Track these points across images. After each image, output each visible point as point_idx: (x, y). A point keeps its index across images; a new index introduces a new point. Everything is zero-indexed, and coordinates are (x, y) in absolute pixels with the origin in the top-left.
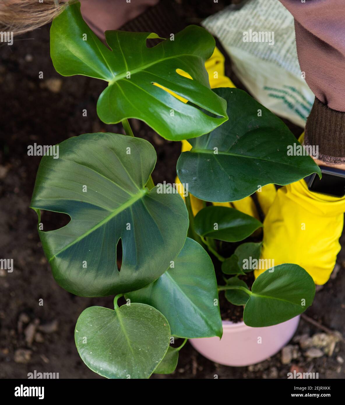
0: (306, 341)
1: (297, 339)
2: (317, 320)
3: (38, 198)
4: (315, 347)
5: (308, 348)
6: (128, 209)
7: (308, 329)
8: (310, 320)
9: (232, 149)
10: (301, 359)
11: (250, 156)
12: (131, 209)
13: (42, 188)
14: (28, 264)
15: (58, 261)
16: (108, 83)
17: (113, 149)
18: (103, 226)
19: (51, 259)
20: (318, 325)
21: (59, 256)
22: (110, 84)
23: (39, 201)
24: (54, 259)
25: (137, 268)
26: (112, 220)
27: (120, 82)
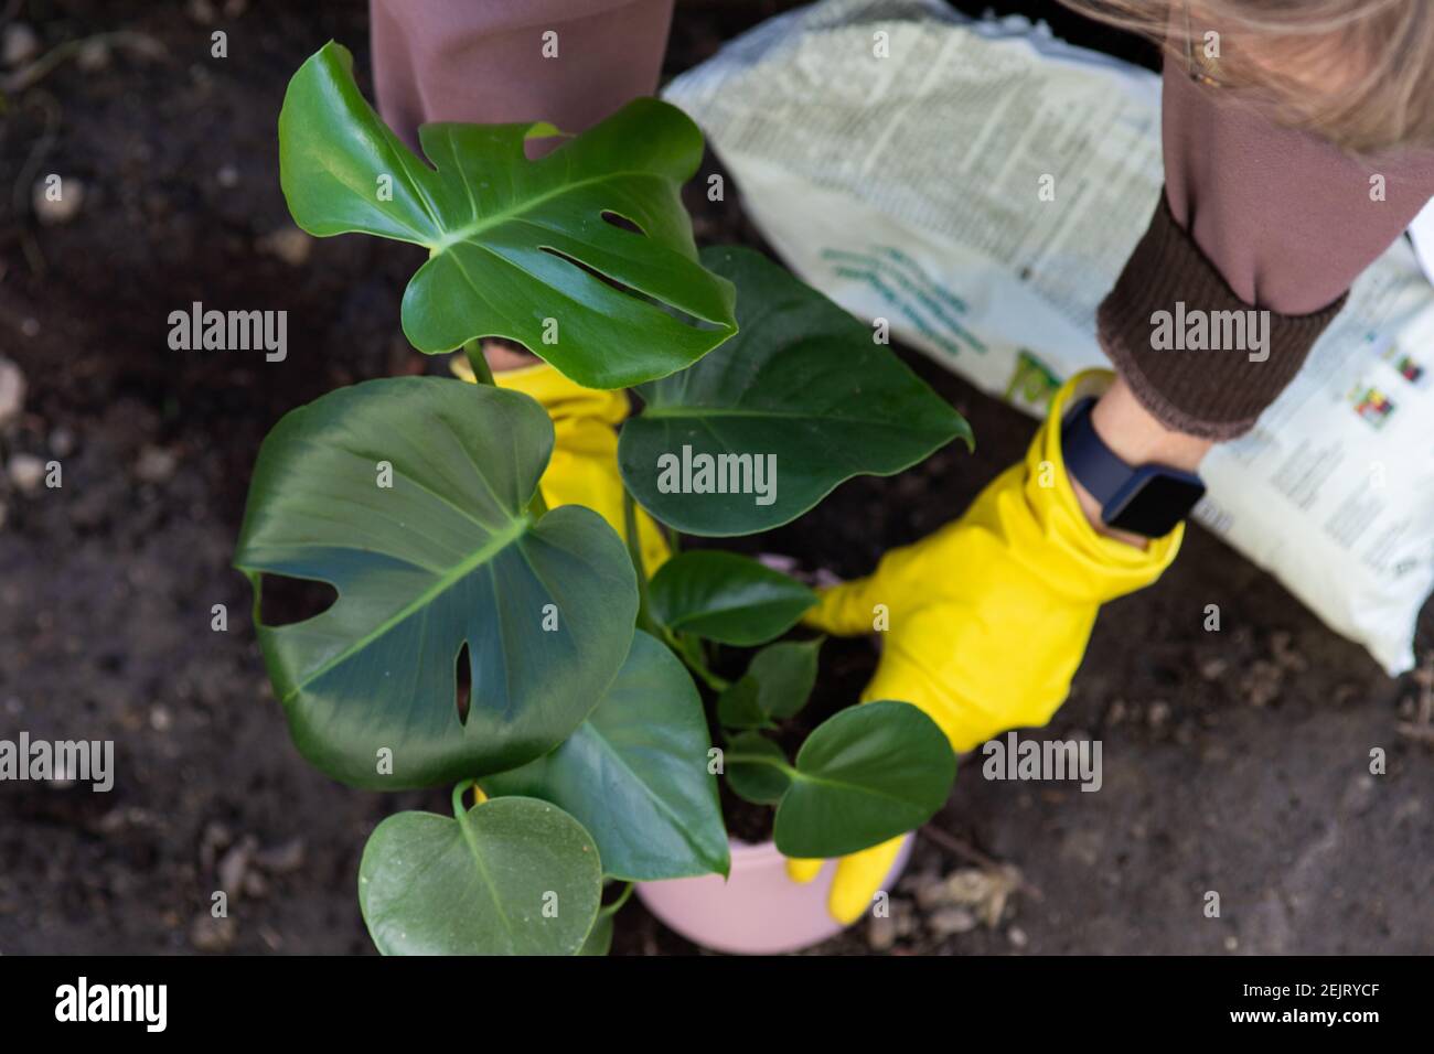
0: (932, 890)
1: (908, 885)
2: (959, 837)
3: (253, 543)
4: (953, 905)
5: (937, 908)
6: (483, 568)
7: (935, 860)
8: (941, 837)
9: (746, 401)
10: (920, 936)
11: (791, 413)
12: (491, 567)
13: (264, 517)
14: (229, 698)
15: (308, 702)
16: (427, 251)
17: (443, 417)
18: (420, 612)
19: (288, 697)
20: (961, 848)
21: (310, 688)
22: (432, 255)
23: (257, 550)
24: (296, 697)
25: (509, 717)
26: (442, 598)
27: (457, 247)
